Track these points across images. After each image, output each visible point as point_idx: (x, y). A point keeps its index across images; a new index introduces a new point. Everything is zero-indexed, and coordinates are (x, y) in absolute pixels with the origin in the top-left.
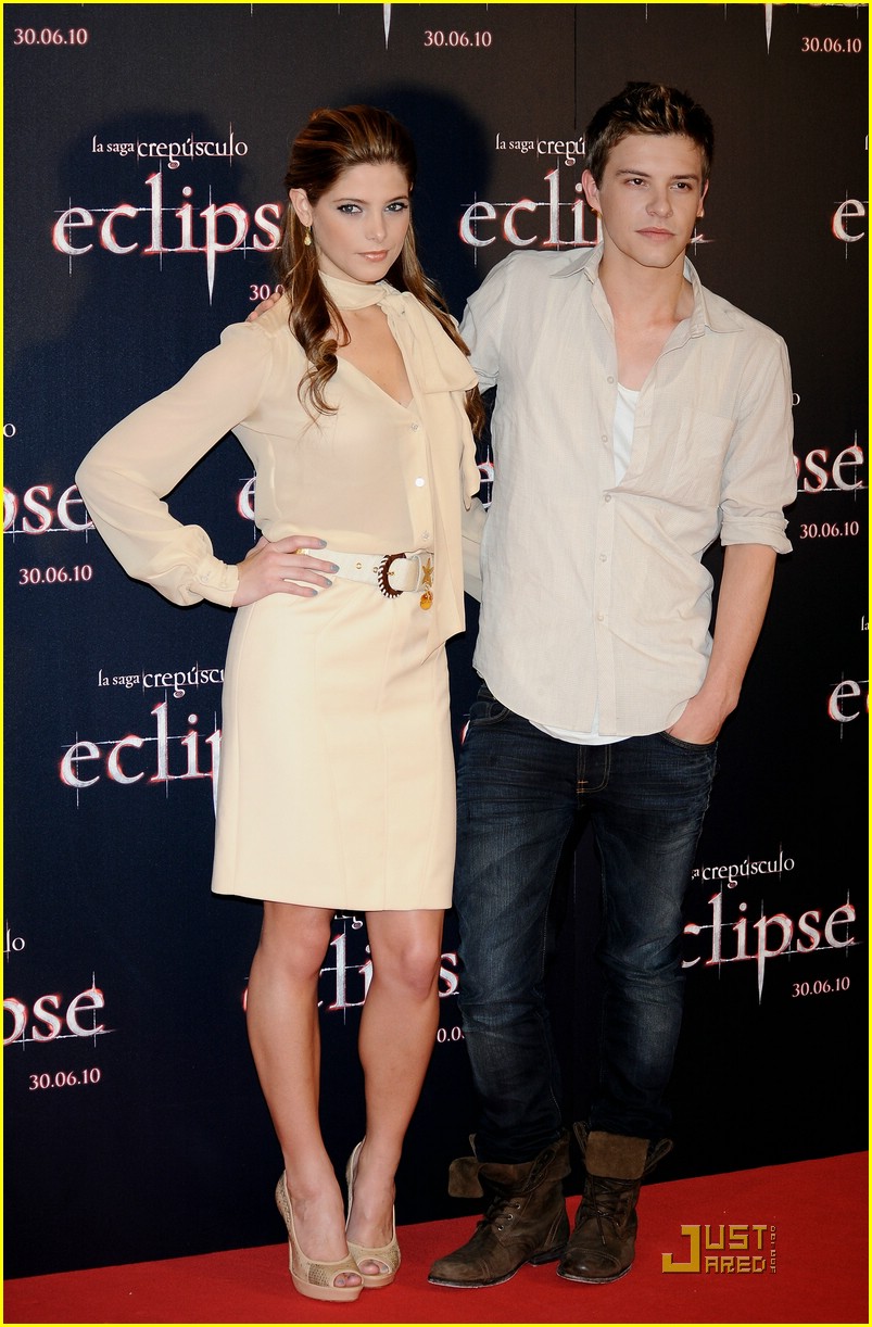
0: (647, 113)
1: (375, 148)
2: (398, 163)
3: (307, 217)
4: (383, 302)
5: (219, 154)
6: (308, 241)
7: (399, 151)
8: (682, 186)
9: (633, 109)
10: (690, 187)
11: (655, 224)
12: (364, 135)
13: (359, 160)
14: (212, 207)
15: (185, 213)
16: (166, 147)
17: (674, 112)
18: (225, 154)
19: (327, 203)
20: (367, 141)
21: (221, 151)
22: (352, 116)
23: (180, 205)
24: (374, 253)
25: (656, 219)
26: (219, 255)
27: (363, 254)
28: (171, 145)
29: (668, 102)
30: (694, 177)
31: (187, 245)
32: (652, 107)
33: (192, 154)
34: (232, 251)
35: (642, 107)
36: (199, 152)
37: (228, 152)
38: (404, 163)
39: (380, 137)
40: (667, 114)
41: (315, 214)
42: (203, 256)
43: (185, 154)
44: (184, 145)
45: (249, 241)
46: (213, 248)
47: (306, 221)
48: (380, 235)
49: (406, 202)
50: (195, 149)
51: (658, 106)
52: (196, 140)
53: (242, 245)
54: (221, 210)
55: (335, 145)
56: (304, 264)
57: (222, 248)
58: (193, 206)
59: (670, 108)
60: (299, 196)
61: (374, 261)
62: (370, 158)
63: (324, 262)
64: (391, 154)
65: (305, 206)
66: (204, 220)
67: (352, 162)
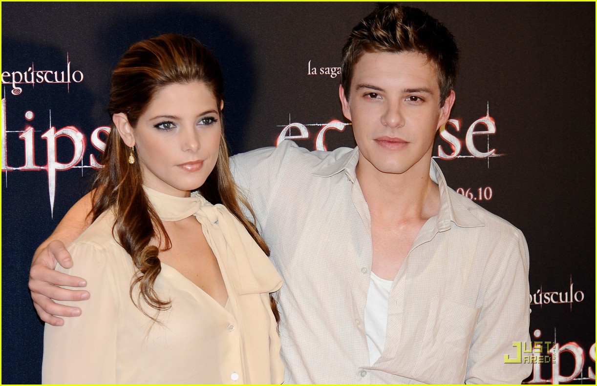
0: (381, 33)
1: (183, 69)
2: (205, 81)
3: (129, 138)
4: (200, 212)
5: (57, 81)
6: (132, 160)
7: (204, 70)
8: (414, 99)
9: (369, 30)
10: (423, 100)
11: (389, 134)
12: (172, 58)
13: (169, 81)
14: (52, 129)
15: (28, 135)
16: (9, 75)
17: (405, 32)
18: (63, 81)
19: (145, 123)
20: (175, 63)
21: (59, 79)
22: (161, 43)
23: (23, 128)
24: (191, 163)
25: (389, 129)
26: (59, 173)
27: (181, 166)
28: (13, 74)
29: (399, 23)
30: (426, 90)
31: (30, 164)
32: (384, 28)
33: (33, 81)
34: (71, 170)
35: (376, 27)
36: (40, 80)
37: (66, 79)
38: (210, 80)
39: (186, 60)
40: (399, 33)
41: (136, 134)
42: (45, 174)
43: (27, 82)
44: (26, 73)
45: (86, 160)
46: (53, 166)
47: (130, 142)
48: (194, 146)
49: (216, 116)
50: (36, 77)
51: (390, 27)
52: (36, 69)
53: (80, 164)
54: (60, 132)
55: (146, 69)
56: (129, 179)
57: (61, 167)
58: (35, 129)
59: (402, 27)
60: (121, 120)
61: (191, 171)
62: (179, 78)
63: (147, 176)
64: (197, 73)
65: (128, 128)
66: (45, 141)
67: (163, 83)
